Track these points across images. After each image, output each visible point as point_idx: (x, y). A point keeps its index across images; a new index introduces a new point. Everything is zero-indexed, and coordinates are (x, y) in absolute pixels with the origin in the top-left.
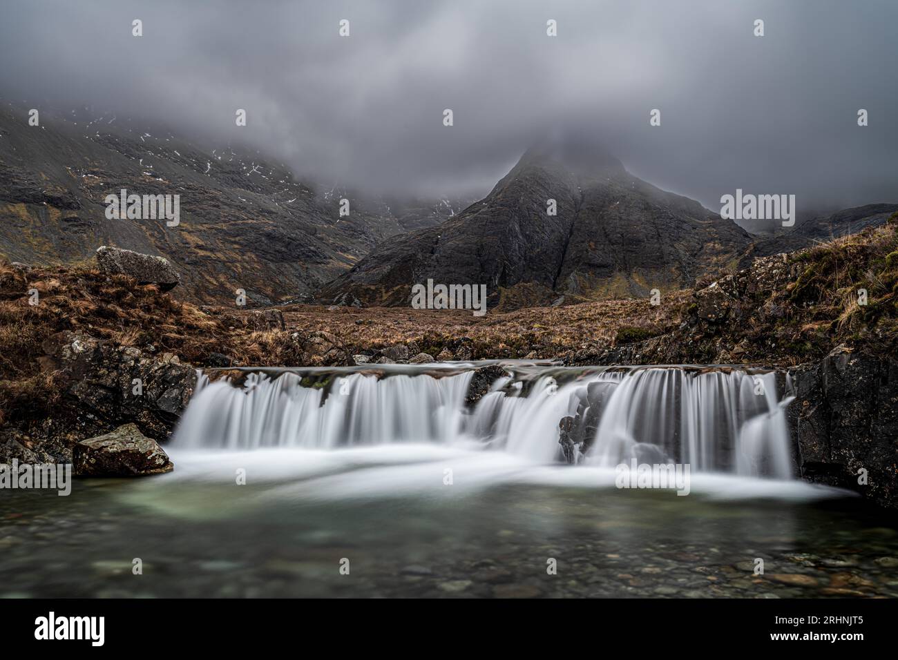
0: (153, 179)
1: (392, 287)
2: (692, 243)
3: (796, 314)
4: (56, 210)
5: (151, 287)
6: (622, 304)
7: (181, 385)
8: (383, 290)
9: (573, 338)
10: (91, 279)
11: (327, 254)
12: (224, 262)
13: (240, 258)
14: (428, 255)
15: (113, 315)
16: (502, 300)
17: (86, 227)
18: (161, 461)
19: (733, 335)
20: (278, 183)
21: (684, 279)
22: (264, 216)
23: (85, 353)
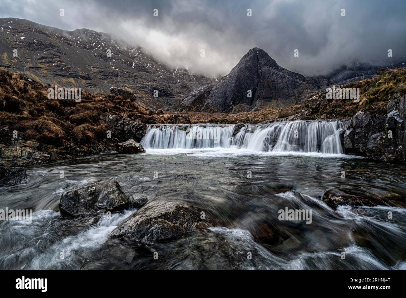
0: (115, 69)
1: (196, 105)
2: (300, 90)
3: (343, 104)
4: (83, 80)
5: (128, 100)
6: (276, 110)
7: (143, 129)
8: (193, 107)
9: (262, 119)
10: (110, 97)
11: (174, 94)
12: (140, 98)
13: (145, 96)
14: (208, 94)
15: (119, 108)
16: (233, 110)
17: (94, 86)
18: (142, 150)
19: (321, 113)
20: (157, 70)
21: (296, 102)
22: (153, 82)
23: (113, 119)
